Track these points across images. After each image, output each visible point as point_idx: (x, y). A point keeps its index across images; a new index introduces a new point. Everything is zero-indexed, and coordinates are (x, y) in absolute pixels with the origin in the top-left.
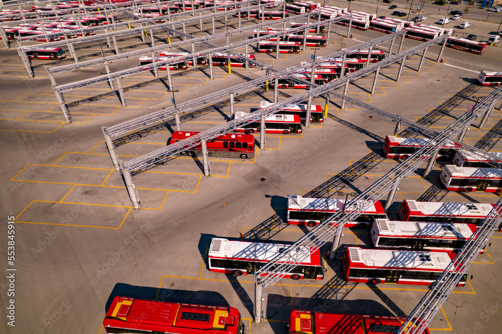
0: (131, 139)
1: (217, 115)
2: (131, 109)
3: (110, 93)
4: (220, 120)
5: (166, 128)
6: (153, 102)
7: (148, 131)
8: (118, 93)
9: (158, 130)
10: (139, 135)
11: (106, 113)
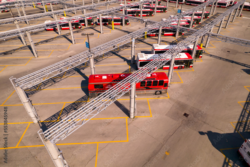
0: (46, 85)
1: (116, 58)
2: (43, 59)
3: (23, 47)
4: (121, 62)
5: (76, 72)
6: (60, 52)
7: (60, 76)
8: (30, 48)
9: (69, 75)
10: (53, 80)
11: (20, 63)
